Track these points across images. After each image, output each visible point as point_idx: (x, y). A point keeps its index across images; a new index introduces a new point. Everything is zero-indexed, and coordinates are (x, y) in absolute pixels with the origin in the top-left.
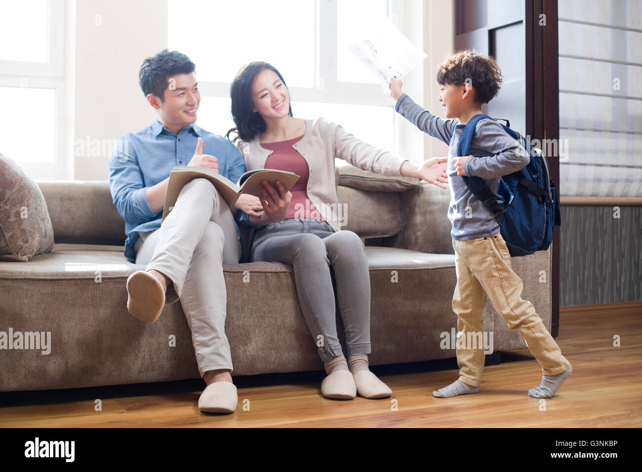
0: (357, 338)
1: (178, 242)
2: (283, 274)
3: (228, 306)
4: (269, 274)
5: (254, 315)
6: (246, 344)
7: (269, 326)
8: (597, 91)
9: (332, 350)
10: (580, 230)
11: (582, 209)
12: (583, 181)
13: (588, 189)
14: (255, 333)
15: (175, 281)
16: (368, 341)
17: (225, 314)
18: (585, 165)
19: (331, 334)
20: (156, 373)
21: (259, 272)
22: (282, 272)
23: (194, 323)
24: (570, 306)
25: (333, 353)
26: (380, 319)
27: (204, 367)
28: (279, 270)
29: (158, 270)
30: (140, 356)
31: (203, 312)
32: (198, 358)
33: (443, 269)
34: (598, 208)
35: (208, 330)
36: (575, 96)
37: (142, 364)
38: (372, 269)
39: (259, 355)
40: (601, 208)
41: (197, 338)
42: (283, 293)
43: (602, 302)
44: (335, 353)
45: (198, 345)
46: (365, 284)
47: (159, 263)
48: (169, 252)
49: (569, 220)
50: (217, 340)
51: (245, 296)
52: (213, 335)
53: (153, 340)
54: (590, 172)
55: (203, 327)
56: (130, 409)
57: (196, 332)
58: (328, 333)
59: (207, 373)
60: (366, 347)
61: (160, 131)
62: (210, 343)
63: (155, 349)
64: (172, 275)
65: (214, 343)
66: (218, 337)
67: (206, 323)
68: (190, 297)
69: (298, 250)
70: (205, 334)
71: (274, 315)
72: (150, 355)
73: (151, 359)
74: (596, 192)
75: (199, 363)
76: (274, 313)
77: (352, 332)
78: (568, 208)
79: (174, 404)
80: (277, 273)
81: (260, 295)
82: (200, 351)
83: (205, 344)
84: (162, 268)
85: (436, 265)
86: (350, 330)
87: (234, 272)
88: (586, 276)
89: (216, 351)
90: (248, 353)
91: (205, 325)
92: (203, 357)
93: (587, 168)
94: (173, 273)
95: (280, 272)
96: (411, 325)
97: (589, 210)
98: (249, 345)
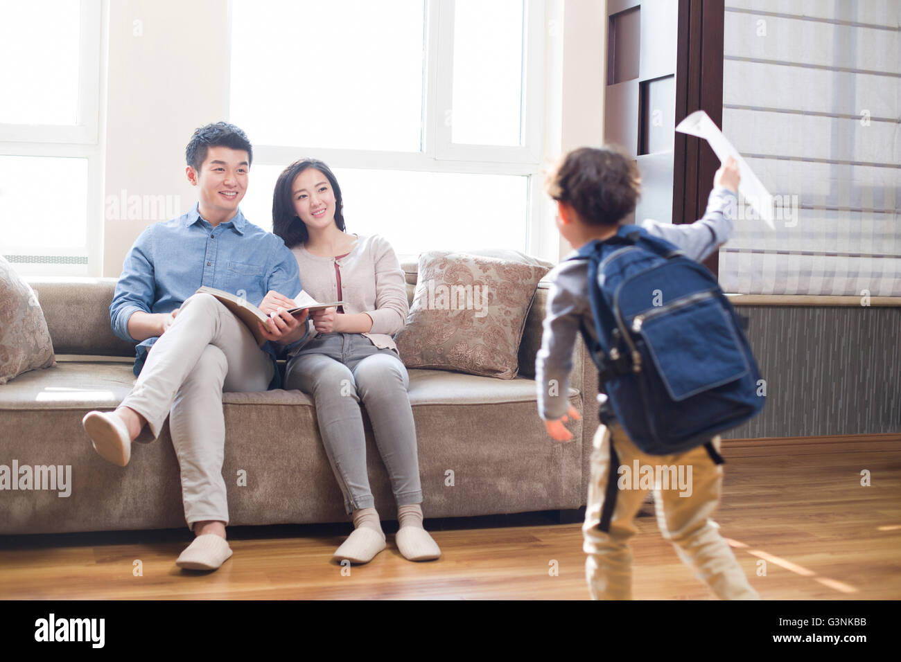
0: (404, 485)
1: (161, 374)
2: (301, 407)
3: (228, 445)
4: (283, 407)
5: (262, 455)
6: (253, 490)
7: (280, 469)
8: (808, 155)
9: (356, 502)
10: (780, 339)
11: (783, 311)
12: (784, 274)
13: (792, 285)
14: (263, 475)
15: (149, 419)
16: (417, 487)
17: (222, 455)
18: (787, 253)
19: (357, 483)
20: (141, 519)
21: (271, 405)
22: (299, 405)
23: (184, 466)
24: (761, 438)
25: (357, 504)
26: (425, 464)
27: (191, 517)
28: (296, 402)
29: (130, 406)
30: (122, 500)
31: (192, 453)
32: (185, 505)
33: (511, 404)
34: (806, 310)
35: (197, 474)
36: (775, 161)
37: (124, 509)
38: (416, 404)
39: (268, 502)
40: (811, 310)
41: (186, 483)
42: (299, 430)
43: (808, 434)
44: (359, 505)
45: (186, 491)
46: (408, 422)
47: (134, 399)
48: (149, 385)
49: (763, 326)
50: (207, 486)
51: (252, 432)
52: (203, 480)
53: (138, 482)
54: (795, 263)
55: (192, 471)
56: (102, 561)
57: (185, 476)
58: (353, 481)
59: (195, 524)
60: (415, 495)
61: (195, 220)
62: (198, 489)
63: (140, 492)
64: (148, 414)
65: (204, 489)
66: (208, 483)
67: (197, 467)
68: (181, 435)
69: (318, 382)
70: (193, 479)
71: (286, 455)
72: (134, 499)
73: (135, 503)
74: (803, 288)
75: (186, 512)
76: (286, 454)
77: (398, 479)
78: (762, 310)
79: (156, 557)
80: (293, 406)
81: (270, 431)
82: (188, 498)
83: (193, 491)
84: (135, 404)
85: (502, 399)
86: (395, 477)
87: (240, 405)
88: (786, 399)
89: (204, 499)
90: (255, 500)
91: (193, 468)
92: (190, 505)
93: (790, 257)
94: (148, 411)
95: (297, 405)
96: (465, 472)
97: (793, 311)
98: (255, 490)
